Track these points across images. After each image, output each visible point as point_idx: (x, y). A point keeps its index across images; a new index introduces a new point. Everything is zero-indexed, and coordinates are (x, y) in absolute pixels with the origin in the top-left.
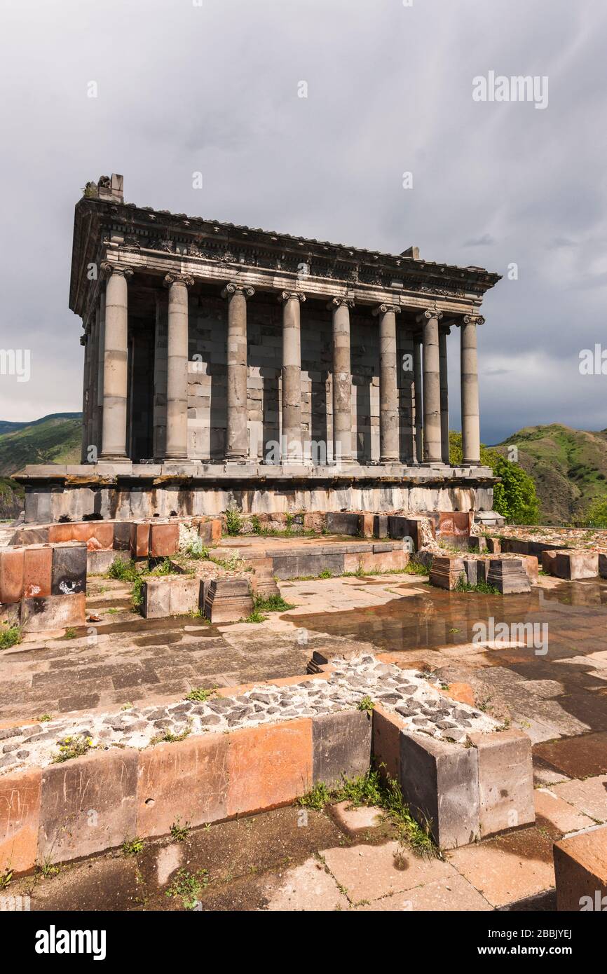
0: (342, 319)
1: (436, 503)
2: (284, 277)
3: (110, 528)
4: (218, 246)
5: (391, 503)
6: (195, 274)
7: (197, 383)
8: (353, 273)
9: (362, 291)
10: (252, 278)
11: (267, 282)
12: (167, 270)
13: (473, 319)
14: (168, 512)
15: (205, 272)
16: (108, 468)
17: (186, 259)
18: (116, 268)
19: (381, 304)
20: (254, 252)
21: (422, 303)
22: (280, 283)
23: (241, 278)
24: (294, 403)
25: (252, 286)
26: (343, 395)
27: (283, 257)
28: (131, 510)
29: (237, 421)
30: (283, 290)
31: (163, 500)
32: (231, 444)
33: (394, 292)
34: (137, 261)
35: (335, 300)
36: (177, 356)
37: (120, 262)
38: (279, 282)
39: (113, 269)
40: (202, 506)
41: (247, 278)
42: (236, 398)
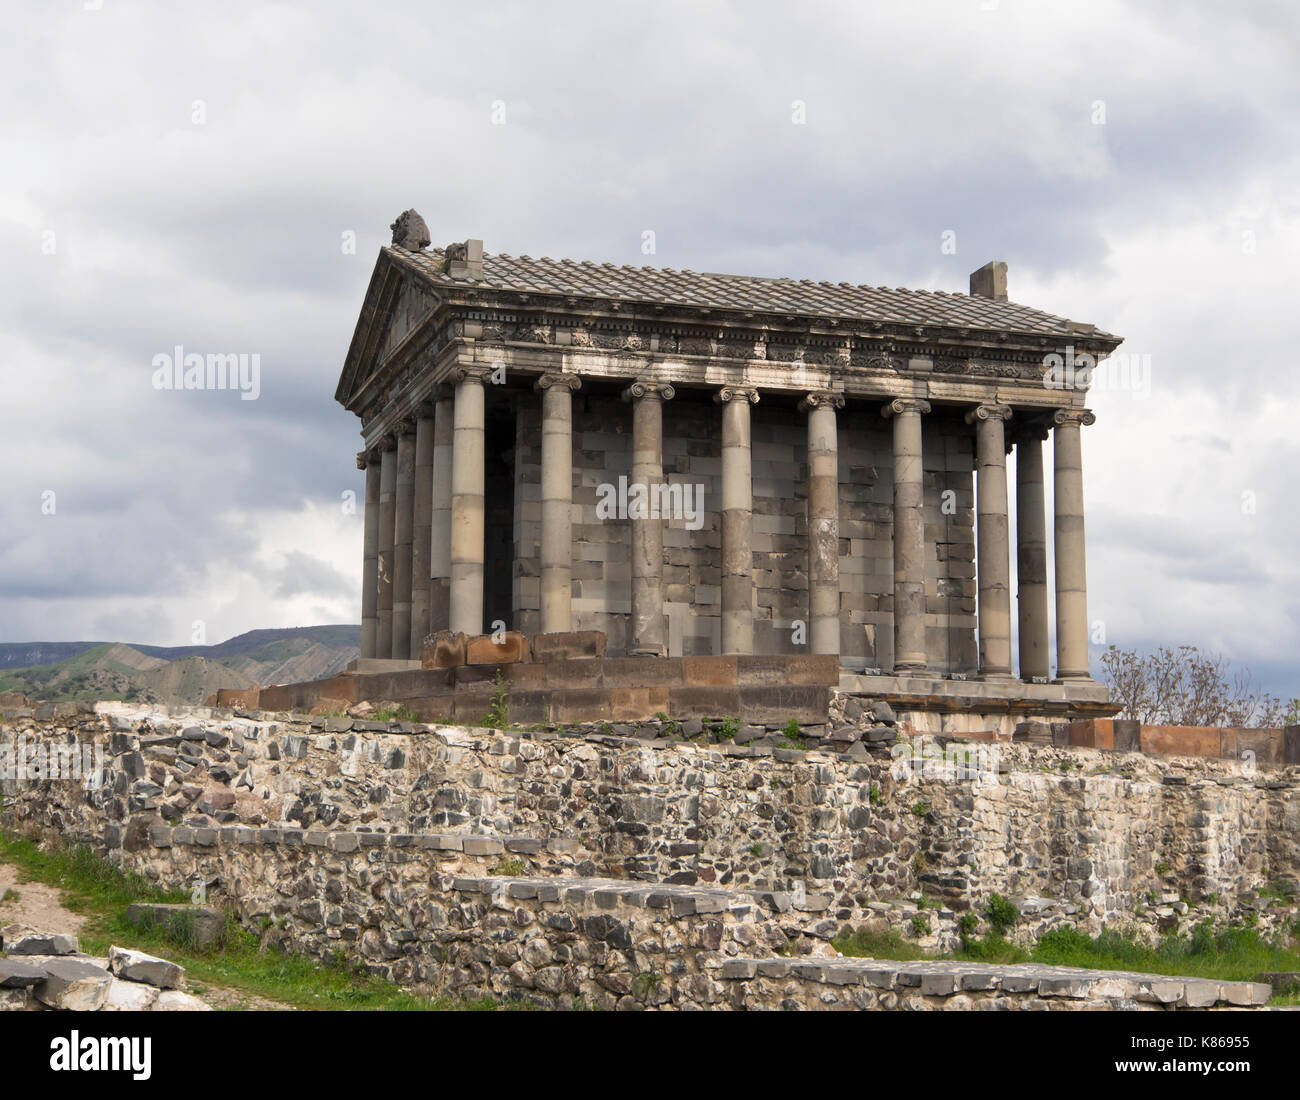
0: (824, 427)
2: (723, 366)
4: (618, 328)
6: (583, 373)
7: (582, 540)
8: (841, 350)
9: (857, 379)
10: (672, 370)
11: (695, 375)
12: (542, 369)
13: (1073, 415)
15: (598, 368)
17: (570, 350)
18: (471, 373)
19: (892, 398)
20: (673, 332)
21: (969, 392)
22: (716, 377)
23: (653, 373)
24: (739, 571)
25: (672, 384)
26: (825, 556)
27: (721, 336)
29: (647, 600)
30: (721, 387)
32: (638, 635)
33: (916, 378)
34: (501, 360)
35: (810, 397)
36: (557, 500)
37: (476, 364)
38: (714, 375)
39: (466, 374)
41: (664, 372)
42: (645, 563)
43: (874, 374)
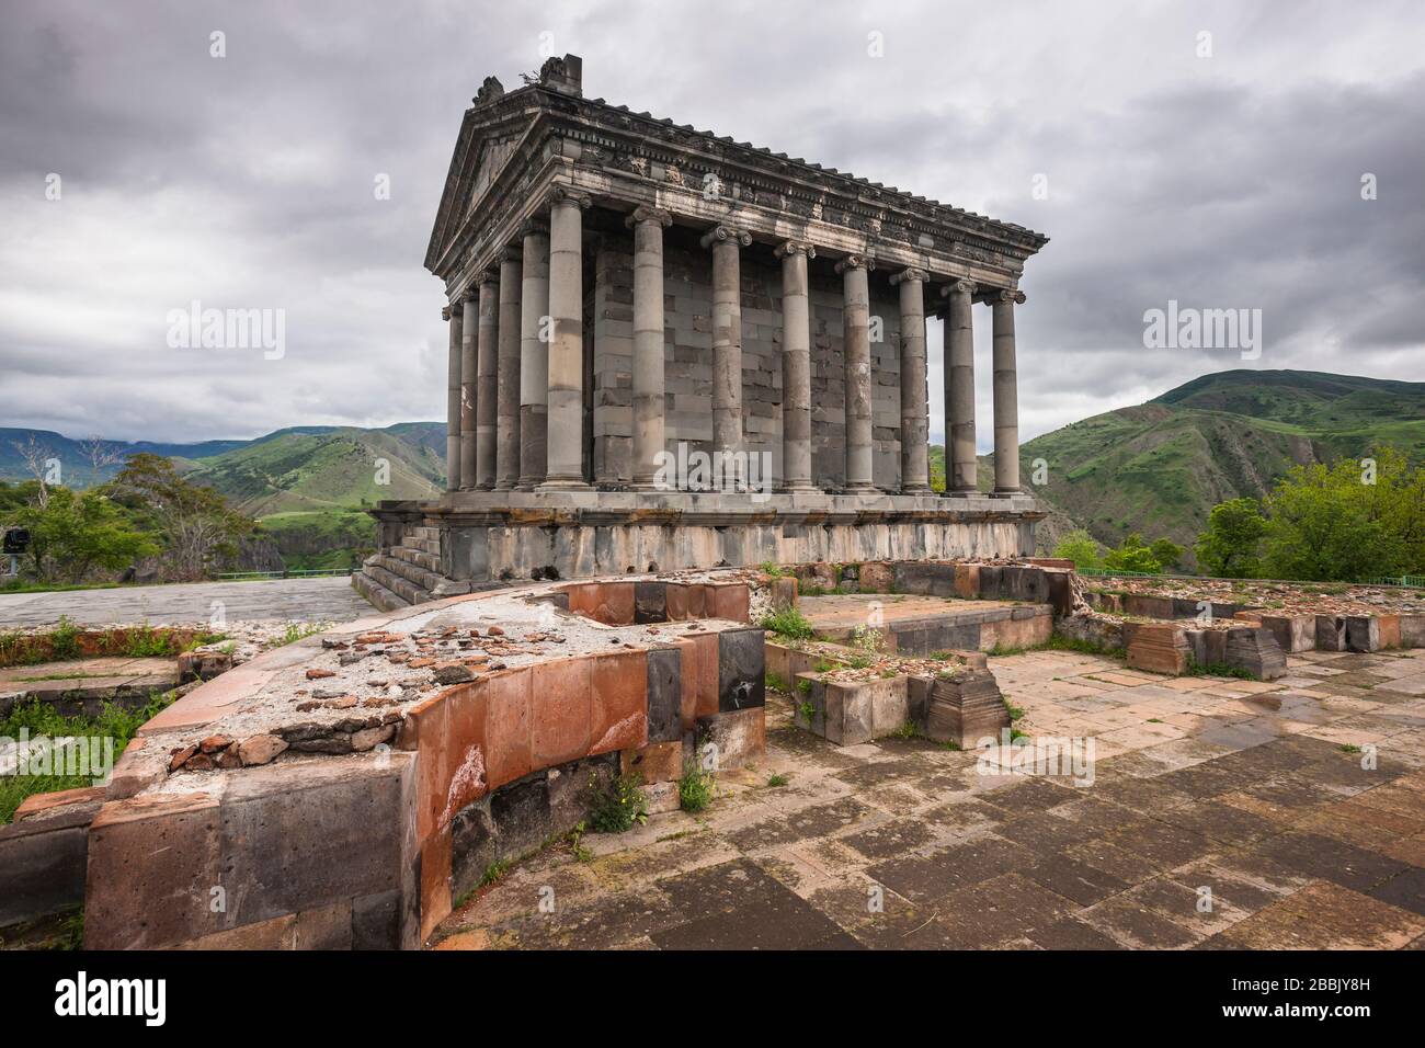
0: (859, 285)
1: (974, 547)
2: (789, 222)
3: (629, 590)
5: (924, 548)
6: (674, 210)
8: (875, 221)
9: (884, 248)
10: (749, 220)
11: (768, 227)
12: (636, 201)
13: (1012, 295)
14: (645, 565)
15: (686, 207)
16: (565, 496)
17: (664, 186)
18: (570, 195)
19: (905, 267)
20: (752, 181)
21: (954, 269)
22: (784, 230)
23: (733, 219)
24: (803, 405)
25: (750, 231)
26: (862, 395)
27: (789, 192)
28: (597, 562)
29: (732, 429)
30: (787, 239)
31: (640, 546)
33: (923, 253)
34: (598, 186)
35: (851, 258)
37: (574, 186)
38: (783, 228)
39: (565, 196)
40: (691, 553)
41: (742, 220)
42: (729, 396)
43: (895, 245)
